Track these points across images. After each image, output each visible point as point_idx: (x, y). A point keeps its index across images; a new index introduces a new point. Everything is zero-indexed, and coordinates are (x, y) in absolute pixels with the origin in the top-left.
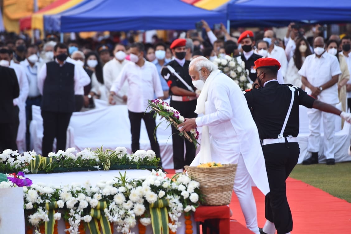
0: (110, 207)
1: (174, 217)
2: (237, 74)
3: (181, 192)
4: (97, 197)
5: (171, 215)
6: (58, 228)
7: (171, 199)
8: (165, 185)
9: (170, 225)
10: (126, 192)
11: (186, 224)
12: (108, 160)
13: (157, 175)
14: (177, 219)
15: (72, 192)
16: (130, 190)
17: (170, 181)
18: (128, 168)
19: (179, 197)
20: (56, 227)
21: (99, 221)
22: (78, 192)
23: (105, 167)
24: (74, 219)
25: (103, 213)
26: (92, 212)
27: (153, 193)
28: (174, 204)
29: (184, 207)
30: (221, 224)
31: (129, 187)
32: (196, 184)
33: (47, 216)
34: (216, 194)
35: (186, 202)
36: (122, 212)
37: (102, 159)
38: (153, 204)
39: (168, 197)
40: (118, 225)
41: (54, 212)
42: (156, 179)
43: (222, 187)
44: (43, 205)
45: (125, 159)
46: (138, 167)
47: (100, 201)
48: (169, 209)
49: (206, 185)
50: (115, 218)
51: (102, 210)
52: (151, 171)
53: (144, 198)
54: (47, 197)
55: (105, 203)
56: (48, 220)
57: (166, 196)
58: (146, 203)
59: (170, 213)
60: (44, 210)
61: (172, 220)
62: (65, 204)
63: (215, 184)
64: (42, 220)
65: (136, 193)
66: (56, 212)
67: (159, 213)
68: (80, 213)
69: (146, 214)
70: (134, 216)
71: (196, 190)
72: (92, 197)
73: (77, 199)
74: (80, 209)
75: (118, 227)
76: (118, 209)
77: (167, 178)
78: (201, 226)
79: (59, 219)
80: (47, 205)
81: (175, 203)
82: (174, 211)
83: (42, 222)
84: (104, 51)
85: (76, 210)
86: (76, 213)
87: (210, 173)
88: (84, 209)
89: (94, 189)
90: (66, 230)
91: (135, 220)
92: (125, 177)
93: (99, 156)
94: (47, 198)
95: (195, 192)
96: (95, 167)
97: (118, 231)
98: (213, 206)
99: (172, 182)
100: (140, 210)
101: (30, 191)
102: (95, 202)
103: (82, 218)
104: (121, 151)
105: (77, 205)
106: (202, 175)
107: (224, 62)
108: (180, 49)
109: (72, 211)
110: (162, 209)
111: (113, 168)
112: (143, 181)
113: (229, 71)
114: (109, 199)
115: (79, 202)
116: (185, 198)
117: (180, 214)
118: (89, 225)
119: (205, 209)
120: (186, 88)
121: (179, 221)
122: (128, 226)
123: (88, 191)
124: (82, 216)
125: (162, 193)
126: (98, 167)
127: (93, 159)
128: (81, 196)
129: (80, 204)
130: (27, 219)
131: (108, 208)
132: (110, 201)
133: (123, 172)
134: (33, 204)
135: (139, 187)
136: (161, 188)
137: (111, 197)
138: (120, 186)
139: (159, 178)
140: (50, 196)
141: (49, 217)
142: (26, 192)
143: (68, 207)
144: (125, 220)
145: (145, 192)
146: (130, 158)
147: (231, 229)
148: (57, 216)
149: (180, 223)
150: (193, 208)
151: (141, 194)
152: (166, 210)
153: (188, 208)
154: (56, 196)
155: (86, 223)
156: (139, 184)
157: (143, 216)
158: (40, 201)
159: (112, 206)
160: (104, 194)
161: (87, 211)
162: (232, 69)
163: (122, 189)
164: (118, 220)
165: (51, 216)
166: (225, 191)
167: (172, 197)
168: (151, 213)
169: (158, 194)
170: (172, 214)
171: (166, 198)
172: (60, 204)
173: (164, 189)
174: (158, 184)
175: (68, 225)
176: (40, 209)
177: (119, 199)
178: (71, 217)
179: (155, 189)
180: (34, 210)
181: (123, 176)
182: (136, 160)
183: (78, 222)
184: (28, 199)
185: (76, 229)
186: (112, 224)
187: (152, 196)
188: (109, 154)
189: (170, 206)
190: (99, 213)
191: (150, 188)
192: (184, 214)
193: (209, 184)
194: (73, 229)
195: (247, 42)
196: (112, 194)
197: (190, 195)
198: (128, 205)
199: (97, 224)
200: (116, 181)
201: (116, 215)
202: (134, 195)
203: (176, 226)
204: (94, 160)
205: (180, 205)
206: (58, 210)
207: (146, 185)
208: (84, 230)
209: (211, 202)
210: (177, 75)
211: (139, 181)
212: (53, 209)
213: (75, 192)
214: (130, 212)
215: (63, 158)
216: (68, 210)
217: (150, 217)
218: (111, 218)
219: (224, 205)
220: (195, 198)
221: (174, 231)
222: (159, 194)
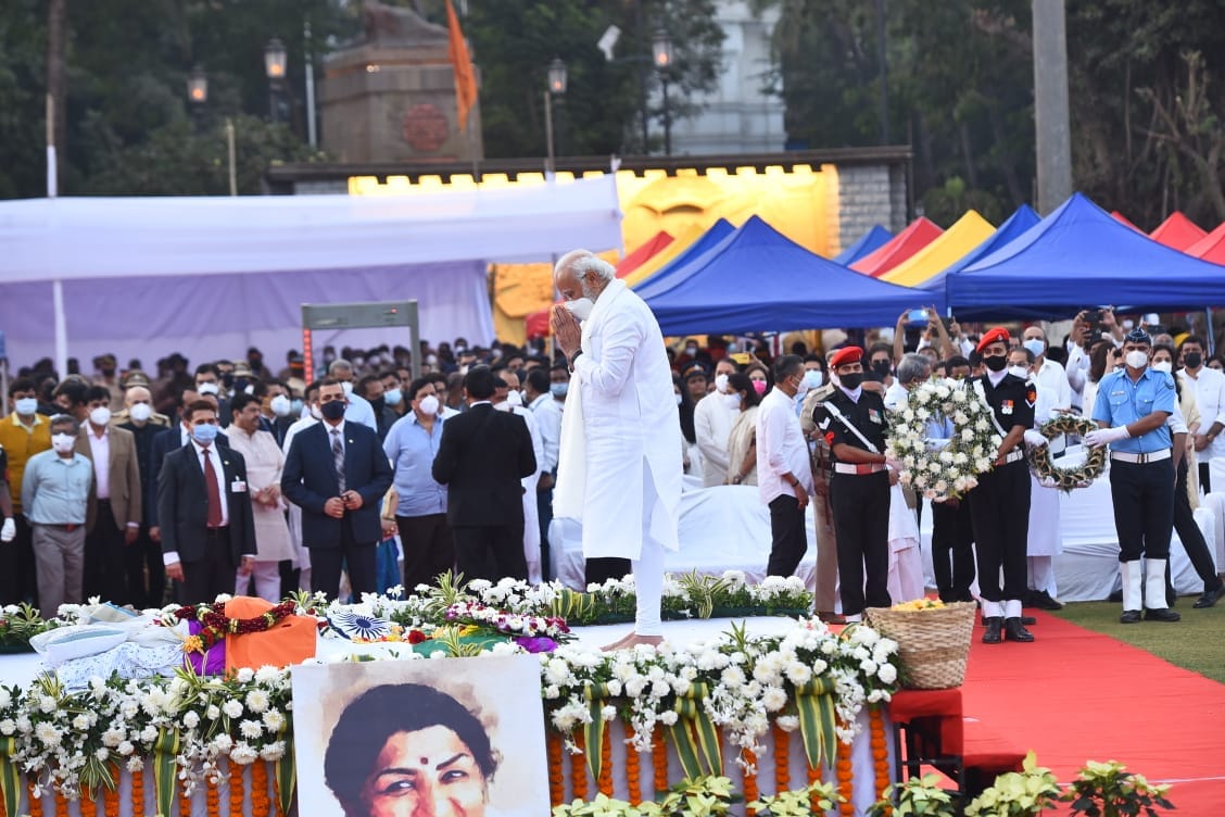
0: (715, 694)
1: (846, 714)
2: (968, 416)
3: (860, 661)
4: (689, 673)
5: (839, 710)
6: (611, 736)
7: (839, 676)
8: (827, 648)
9: (839, 731)
10: (747, 663)
11: (871, 728)
12: (708, 598)
13: (809, 627)
14: (852, 718)
15: (636, 664)
16: (754, 659)
17: (836, 640)
18: (749, 615)
19: (857, 673)
20: (606, 735)
21: (692, 722)
22: (649, 663)
23: (701, 612)
24: (643, 719)
25: (700, 707)
26: (679, 704)
27: (802, 665)
28: (846, 687)
29: (867, 693)
30: (945, 727)
31: (753, 652)
32: (890, 646)
33: (588, 712)
34: (933, 664)
35: (870, 682)
36: (739, 705)
37: (696, 595)
38: (802, 687)
39: (834, 671)
40: (731, 731)
41: (602, 704)
42: (807, 636)
43: (945, 651)
44: (579, 690)
45: (743, 595)
46: (769, 611)
47: (693, 681)
48: (835, 697)
49: (911, 646)
50: (726, 717)
51: (698, 699)
52: (797, 619)
53: (783, 675)
54: (588, 673)
55: (704, 685)
56: (591, 720)
57: (828, 670)
58: (788, 686)
59: (838, 705)
60: (581, 700)
61: (843, 720)
62: (624, 688)
63: (931, 646)
64: (578, 720)
65: (766, 666)
66: (606, 705)
67: (815, 706)
68: (654, 706)
69: (789, 708)
70: (763, 711)
71: (891, 658)
72: (677, 674)
73: (648, 678)
74: (654, 699)
75: (733, 735)
76: (730, 697)
77: (830, 634)
78: (903, 731)
79: (612, 719)
80: (588, 691)
81: (848, 685)
82: (846, 700)
83: (578, 726)
84: (695, 373)
85: (645, 701)
86: (645, 707)
87: (921, 622)
88: (662, 698)
89: (681, 659)
90: (627, 741)
91: (766, 721)
92: (743, 632)
93: (690, 591)
94: (587, 675)
95: (889, 662)
96: (682, 612)
97: (733, 743)
98: (927, 689)
99: (841, 640)
100: (776, 699)
101: (552, 662)
102: (684, 684)
103: (659, 717)
104: (734, 580)
105: (648, 690)
106: (902, 626)
107: (944, 393)
108: (849, 368)
109: (637, 701)
110: (821, 698)
111: (716, 614)
112: (781, 639)
113: (953, 410)
114: (711, 677)
115: (651, 684)
116: (868, 674)
117: (858, 708)
118: (672, 730)
119: (909, 696)
120: (866, 448)
121: (857, 721)
122: (753, 732)
123: (669, 661)
124: (658, 712)
125: (820, 665)
126: (687, 612)
127: (676, 595)
128: (656, 673)
129: (654, 687)
130: (548, 718)
131: (711, 697)
132: (715, 681)
133: (738, 622)
134: (560, 689)
135: (774, 653)
136: (818, 654)
137: (716, 674)
138: (733, 651)
139: (814, 633)
140: (592, 671)
141: (592, 715)
142: (546, 665)
143: (629, 694)
144: (745, 721)
145: (785, 662)
146: (753, 594)
147: (966, 737)
148: (609, 712)
149: (860, 725)
150: (887, 696)
151: (778, 667)
152: (829, 699)
153: (876, 695)
154: (604, 673)
155: (668, 726)
156: (774, 646)
157: (783, 712)
158: (573, 682)
159: (718, 691)
160: (701, 668)
161: (667, 702)
162: (959, 406)
163: (738, 657)
164: (732, 721)
165: (595, 713)
166: (952, 658)
167: (841, 672)
168: (799, 706)
169: (812, 666)
170: (843, 706)
171: (830, 675)
172: (613, 688)
173: (824, 657)
174: (811, 646)
175: (630, 731)
176: (574, 698)
177: (734, 677)
178: (637, 714)
179: (805, 656)
180: (561, 702)
181: (740, 630)
182: (765, 597)
183: (649, 724)
184: (549, 677)
185: (648, 740)
186: (720, 728)
187: (799, 671)
188: (710, 586)
189: (838, 691)
190: (692, 705)
191: (796, 655)
192: (867, 706)
193: (918, 645)
194: (642, 739)
195: (997, 350)
196: (719, 667)
197: (879, 667)
198: (750, 691)
199: (688, 729)
200: (726, 640)
201: (728, 711)
202: (763, 669)
203: (850, 733)
204: (680, 597)
205: (859, 689)
206: (609, 699)
207: (787, 648)
208: (664, 740)
209: (922, 681)
210: (844, 420)
211: (772, 641)
212: (599, 699)
213: (642, 663)
214: (755, 704)
215: (617, 594)
216: (630, 701)
217: (796, 713)
218: (717, 717)
219: (949, 687)
220: (888, 673)
221: (846, 741)
222: (815, 668)
